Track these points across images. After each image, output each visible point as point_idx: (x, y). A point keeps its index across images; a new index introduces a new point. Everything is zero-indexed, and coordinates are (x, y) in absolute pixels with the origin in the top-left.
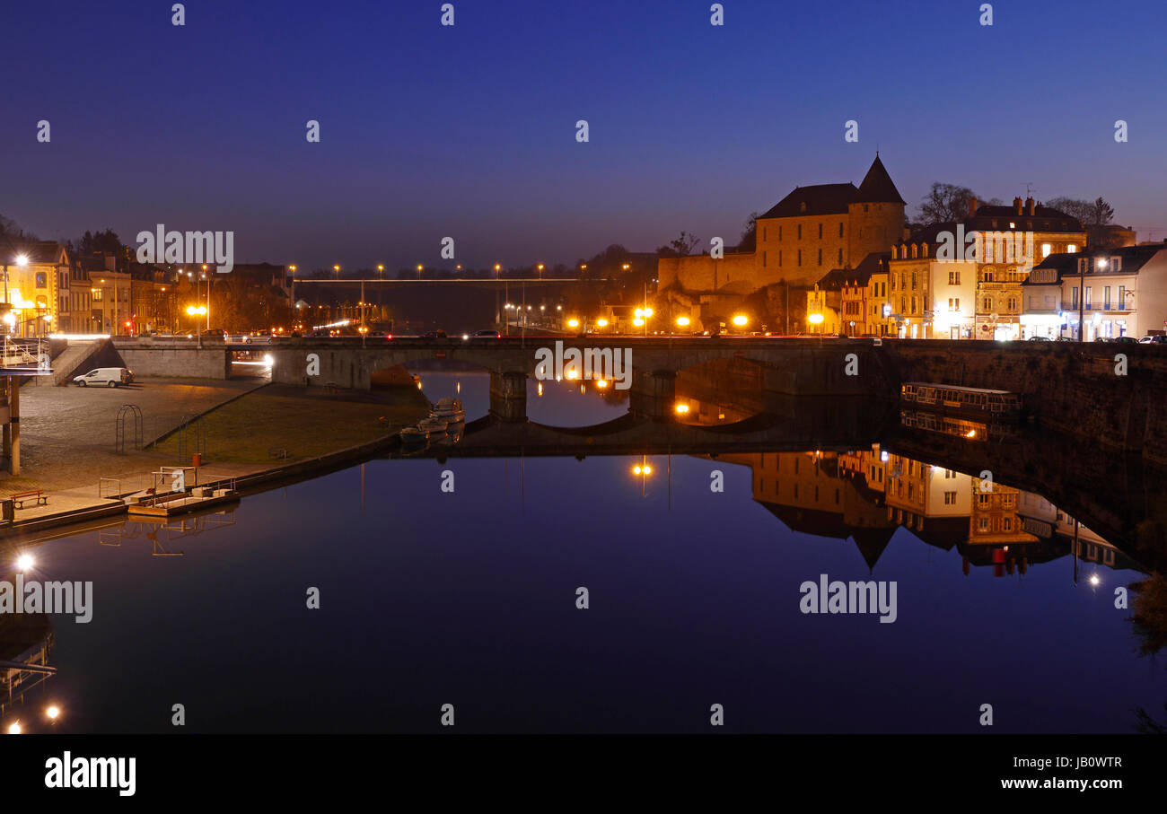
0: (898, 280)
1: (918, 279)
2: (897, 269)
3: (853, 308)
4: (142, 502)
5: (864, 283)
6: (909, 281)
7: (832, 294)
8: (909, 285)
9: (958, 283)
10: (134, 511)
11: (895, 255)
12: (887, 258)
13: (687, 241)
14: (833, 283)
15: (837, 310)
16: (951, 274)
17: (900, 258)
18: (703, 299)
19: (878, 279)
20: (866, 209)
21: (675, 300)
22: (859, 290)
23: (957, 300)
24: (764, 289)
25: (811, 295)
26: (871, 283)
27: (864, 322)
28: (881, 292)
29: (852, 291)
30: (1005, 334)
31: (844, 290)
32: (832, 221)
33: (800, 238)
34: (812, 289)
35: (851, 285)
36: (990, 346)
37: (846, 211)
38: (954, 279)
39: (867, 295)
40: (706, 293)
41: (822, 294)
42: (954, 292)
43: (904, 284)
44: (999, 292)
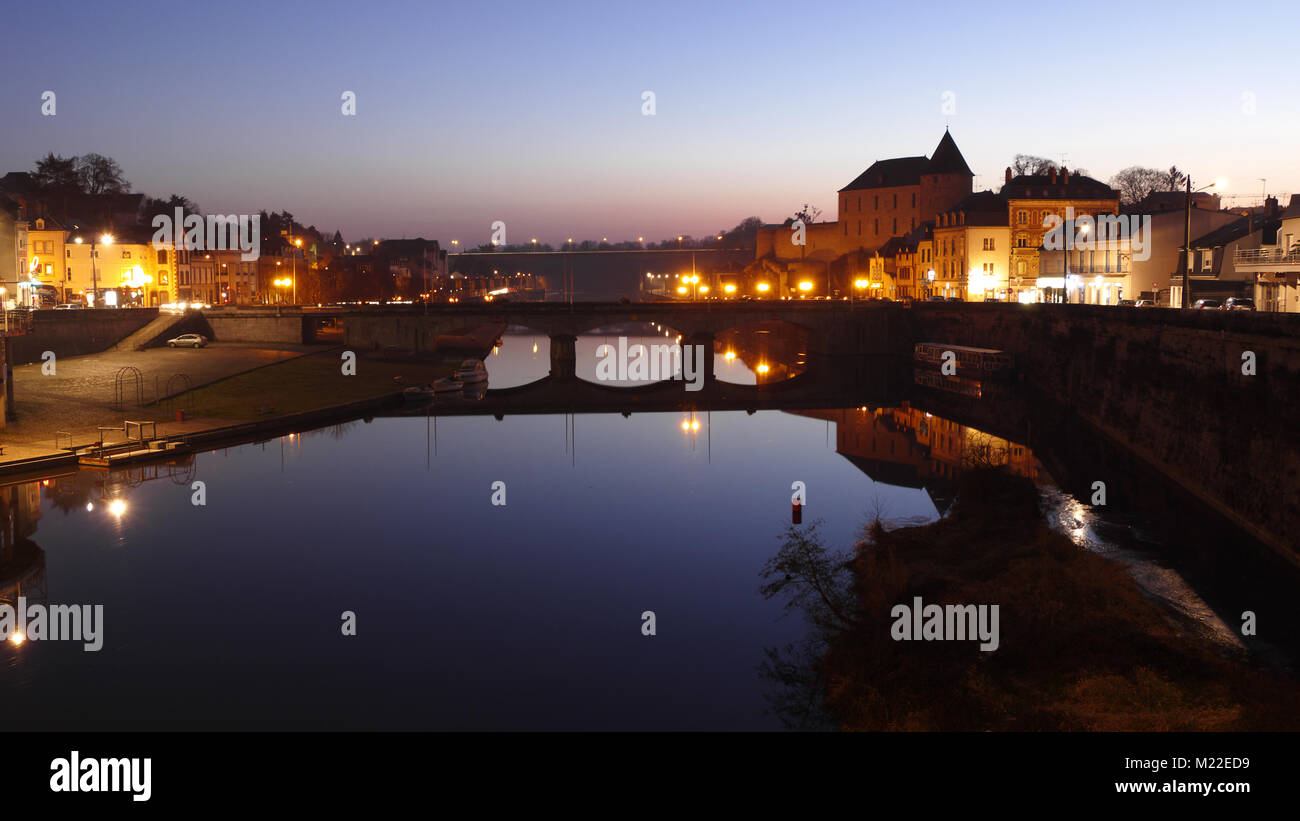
0: (940, 247)
1: (956, 245)
2: (940, 236)
3: (905, 273)
4: (92, 455)
5: (913, 250)
6: (949, 247)
7: (890, 261)
8: (950, 250)
9: (992, 249)
10: (83, 462)
11: (938, 225)
12: (931, 226)
13: (809, 212)
14: (890, 251)
15: (893, 276)
16: (986, 240)
17: (942, 227)
18: (790, 266)
19: (925, 246)
20: (936, 180)
21: (768, 268)
22: (910, 256)
23: (992, 265)
24: (844, 257)
25: (872, 262)
26: (920, 250)
27: (914, 286)
28: (928, 258)
29: (904, 257)
30: (1029, 297)
31: (898, 257)
32: (905, 193)
33: (876, 208)
34: (874, 257)
35: (904, 252)
36: (1013, 307)
37: (917, 182)
38: (989, 245)
39: (916, 261)
40: (795, 261)
41: (881, 261)
42: (988, 257)
43: (945, 250)
44: (1032, 257)
